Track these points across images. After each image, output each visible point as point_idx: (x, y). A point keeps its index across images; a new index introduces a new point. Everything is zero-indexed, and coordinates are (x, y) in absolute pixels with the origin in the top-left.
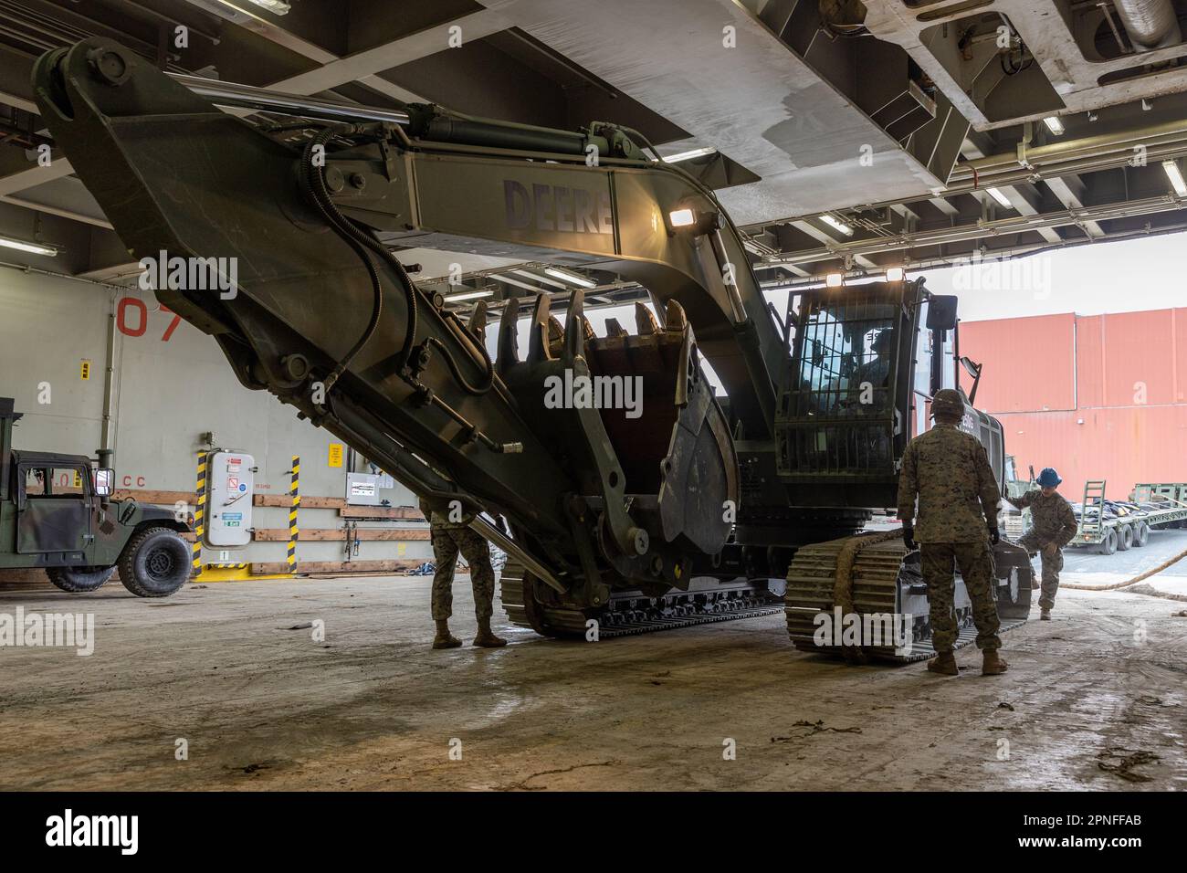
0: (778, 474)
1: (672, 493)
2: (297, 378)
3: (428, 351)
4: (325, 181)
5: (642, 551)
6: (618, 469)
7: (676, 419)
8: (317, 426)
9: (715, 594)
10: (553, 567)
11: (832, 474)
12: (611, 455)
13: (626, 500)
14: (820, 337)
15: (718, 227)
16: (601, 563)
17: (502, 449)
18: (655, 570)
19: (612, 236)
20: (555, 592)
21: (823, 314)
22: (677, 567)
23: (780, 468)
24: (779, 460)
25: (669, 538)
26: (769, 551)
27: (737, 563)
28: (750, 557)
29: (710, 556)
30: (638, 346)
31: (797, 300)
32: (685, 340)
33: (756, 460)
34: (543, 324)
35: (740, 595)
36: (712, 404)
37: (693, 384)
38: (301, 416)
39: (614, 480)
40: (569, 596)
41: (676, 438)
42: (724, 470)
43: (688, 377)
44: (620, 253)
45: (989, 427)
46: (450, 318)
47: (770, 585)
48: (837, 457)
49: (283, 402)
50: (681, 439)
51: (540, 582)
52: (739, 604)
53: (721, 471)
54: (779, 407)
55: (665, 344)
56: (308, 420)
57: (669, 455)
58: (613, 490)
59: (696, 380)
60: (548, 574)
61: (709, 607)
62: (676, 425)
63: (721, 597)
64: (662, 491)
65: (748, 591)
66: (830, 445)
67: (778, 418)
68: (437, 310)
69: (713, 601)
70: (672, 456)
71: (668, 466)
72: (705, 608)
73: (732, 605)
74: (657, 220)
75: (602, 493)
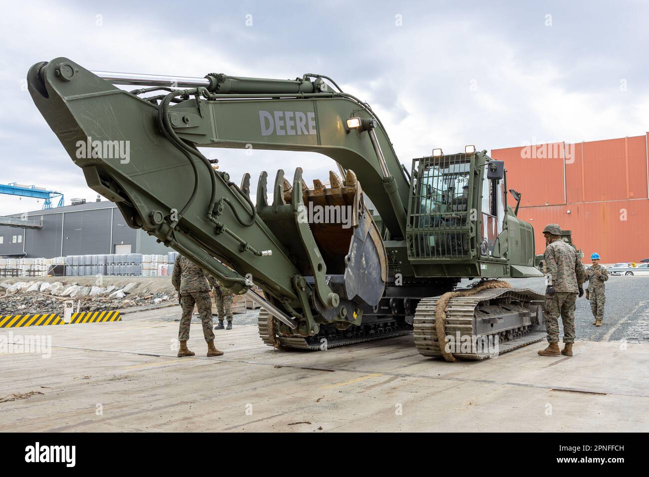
0: (409, 259)
1: (351, 274)
2: (158, 223)
3: (223, 205)
4: (170, 121)
5: (335, 305)
6: (322, 262)
7: (352, 234)
8: (168, 247)
9: (375, 325)
10: (288, 314)
11: (438, 259)
12: (319, 255)
13: (327, 278)
14: (430, 183)
15: (373, 127)
16: (314, 312)
17: (261, 255)
18: (343, 315)
19: (316, 136)
20: (290, 328)
21: (431, 171)
22: (355, 313)
23: (410, 256)
24: (409, 252)
25: (350, 298)
26: (405, 301)
27: (387, 308)
28: (394, 305)
29: (372, 306)
30: (331, 194)
31: (417, 163)
32: (356, 191)
33: (396, 251)
34: (281, 186)
35: (389, 324)
36: (372, 224)
37: (361, 214)
38: (159, 241)
39: (320, 267)
40: (297, 330)
41: (353, 243)
42: (379, 260)
43: (358, 211)
44: (320, 144)
45: (525, 228)
46: (233, 186)
47: (406, 318)
48: (440, 249)
49: (150, 235)
50: (355, 244)
51: (281, 323)
52: (389, 330)
53: (377, 261)
54: (408, 223)
55: (345, 193)
56: (162, 243)
57: (349, 253)
58: (319, 273)
59: (363, 212)
60: (285, 318)
61: (372, 331)
62: (353, 237)
63: (379, 326)
64: (346, 272)
65: (394, 322)
66: (437, 243)
67: (408, 229)
68: (226, 182)
69: (374, 329)
70: (351, 253)
71: (349, 259)
72: (370, 332)
73: (385, 330)
74: (340, 125)
75: (313, 274)
